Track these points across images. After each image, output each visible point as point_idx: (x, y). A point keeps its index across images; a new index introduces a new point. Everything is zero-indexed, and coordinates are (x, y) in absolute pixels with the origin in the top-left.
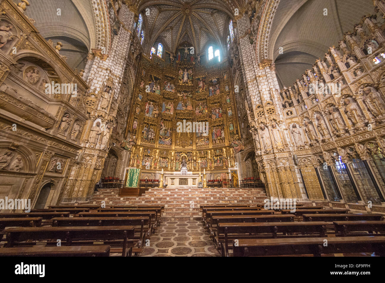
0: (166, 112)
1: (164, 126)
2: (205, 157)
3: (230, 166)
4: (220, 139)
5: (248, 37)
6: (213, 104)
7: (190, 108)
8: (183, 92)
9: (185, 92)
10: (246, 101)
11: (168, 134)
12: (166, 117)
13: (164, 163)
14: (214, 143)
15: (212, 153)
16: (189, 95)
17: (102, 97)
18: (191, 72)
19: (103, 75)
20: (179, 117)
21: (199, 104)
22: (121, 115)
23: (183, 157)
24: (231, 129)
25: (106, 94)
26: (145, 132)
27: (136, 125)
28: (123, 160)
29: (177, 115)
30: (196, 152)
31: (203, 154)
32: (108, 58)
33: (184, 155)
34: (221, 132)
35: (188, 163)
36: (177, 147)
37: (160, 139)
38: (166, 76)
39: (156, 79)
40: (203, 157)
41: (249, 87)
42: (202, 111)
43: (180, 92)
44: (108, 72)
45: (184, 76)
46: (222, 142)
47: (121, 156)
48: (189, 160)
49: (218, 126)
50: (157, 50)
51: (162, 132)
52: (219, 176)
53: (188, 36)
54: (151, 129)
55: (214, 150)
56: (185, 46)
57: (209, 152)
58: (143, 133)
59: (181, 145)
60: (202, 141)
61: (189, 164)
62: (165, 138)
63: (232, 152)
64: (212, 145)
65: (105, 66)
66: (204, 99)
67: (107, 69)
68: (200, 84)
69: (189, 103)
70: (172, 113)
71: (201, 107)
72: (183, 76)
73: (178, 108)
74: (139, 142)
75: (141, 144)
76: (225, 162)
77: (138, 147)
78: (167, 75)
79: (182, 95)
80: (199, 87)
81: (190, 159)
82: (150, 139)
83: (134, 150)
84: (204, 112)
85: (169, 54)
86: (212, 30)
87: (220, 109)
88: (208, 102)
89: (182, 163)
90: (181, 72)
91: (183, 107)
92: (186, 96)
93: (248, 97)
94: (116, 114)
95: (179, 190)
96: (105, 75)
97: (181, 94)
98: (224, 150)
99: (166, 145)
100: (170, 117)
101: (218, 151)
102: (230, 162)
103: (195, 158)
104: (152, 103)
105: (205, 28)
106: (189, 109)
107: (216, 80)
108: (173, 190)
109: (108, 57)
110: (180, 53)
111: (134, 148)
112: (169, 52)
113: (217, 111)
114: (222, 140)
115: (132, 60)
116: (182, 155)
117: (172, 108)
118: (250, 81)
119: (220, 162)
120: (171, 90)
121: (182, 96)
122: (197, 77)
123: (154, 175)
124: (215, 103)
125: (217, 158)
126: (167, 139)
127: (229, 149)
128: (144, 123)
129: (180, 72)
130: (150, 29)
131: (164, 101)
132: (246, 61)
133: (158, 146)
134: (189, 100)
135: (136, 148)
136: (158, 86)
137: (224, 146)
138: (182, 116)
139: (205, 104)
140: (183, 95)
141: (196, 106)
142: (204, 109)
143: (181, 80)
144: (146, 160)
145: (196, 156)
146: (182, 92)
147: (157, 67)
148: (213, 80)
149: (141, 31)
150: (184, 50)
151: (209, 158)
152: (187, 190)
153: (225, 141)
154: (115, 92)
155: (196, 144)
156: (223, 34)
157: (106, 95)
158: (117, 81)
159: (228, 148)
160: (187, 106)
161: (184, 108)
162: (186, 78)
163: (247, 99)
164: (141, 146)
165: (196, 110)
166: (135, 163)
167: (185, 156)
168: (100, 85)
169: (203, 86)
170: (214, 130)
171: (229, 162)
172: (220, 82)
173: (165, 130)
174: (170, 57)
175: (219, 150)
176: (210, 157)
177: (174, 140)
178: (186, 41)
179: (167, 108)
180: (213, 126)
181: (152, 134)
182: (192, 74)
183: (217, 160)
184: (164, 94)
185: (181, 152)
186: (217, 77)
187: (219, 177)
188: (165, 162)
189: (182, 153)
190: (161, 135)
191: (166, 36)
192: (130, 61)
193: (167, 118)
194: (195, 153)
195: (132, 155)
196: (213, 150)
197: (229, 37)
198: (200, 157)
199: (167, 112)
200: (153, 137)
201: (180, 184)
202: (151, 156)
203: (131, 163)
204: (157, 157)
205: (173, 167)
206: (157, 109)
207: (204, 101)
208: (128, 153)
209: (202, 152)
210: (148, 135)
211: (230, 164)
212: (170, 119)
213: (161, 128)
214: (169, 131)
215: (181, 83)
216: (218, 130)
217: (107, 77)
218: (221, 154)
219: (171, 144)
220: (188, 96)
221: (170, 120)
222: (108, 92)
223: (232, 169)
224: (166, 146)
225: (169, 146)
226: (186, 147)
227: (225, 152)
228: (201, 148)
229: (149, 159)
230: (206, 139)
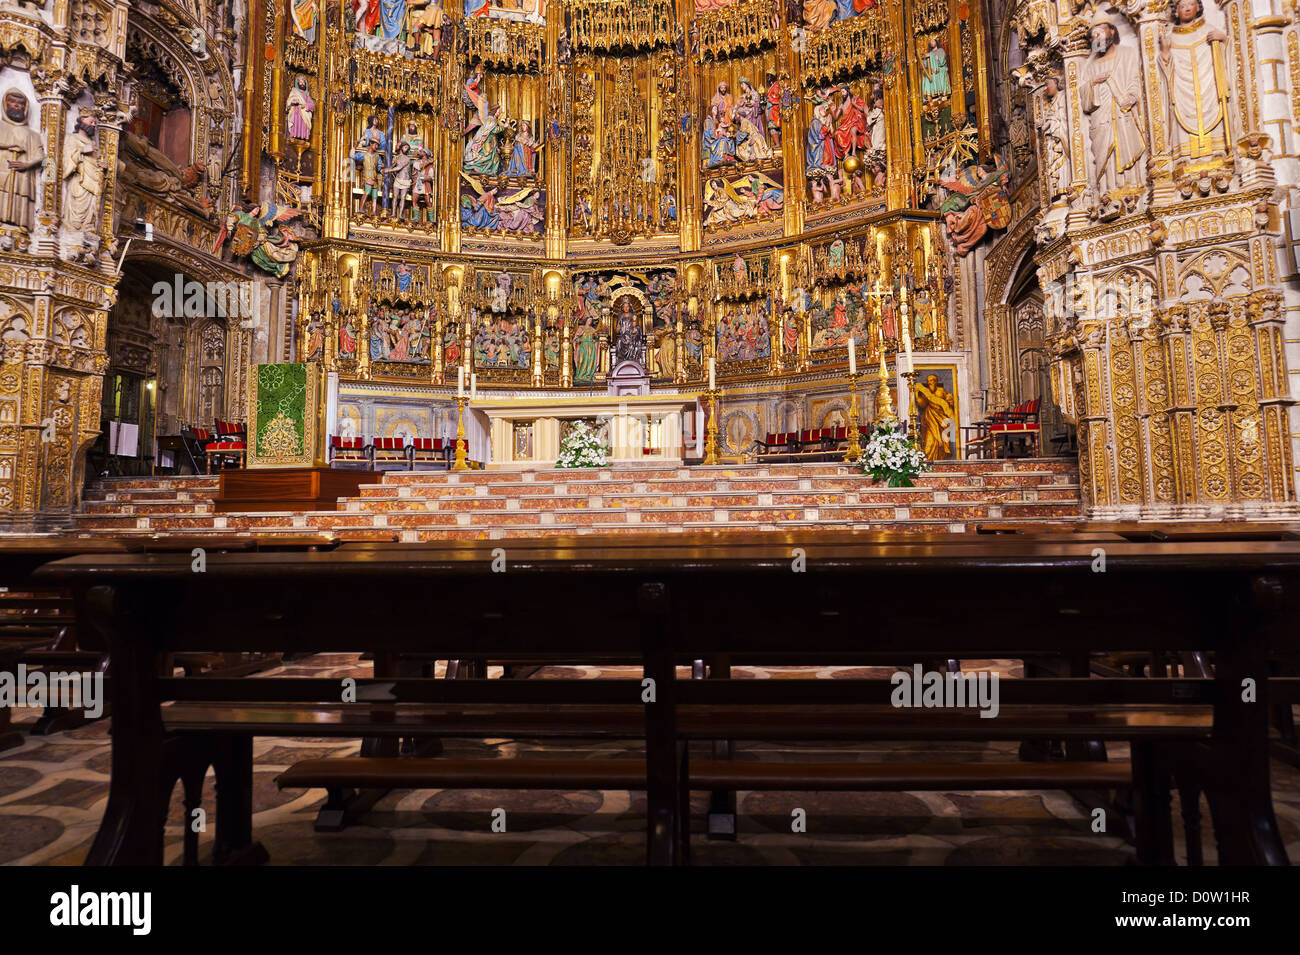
0: (494, 11)
1: (492, 111)
2: (755, 296)
11: (521, 163)
13: (504, 342)
14: (818, 197)
15: (802, 265)
20: (585, 40)
23: (619, 300)
24: (928, 90)
26: (369, 158)
27: (307, 116)
30: (700, 269)
31: (742, 274)
34: (864, 119)
35: (650, 338)
36: (583, 243)
37: (467, 200)
40: (743, 299)
46: (870, 187)
48: (657, 322)
49: (846, 78)
52: (838, 408)
54: (405, 137)
55: (815, 248)
57: (784, 259)
58: (356, 162)
59: (605, 228)
60: (738, 191)
61: (657, 344)
63: (928, 252)
64: (803, 217)
70: (536, 19)
74: (338, 222)
75: (349, 233)
77: (335, 254)
81: (665, 312)
82: (408, 203)
83: (313, 273)
89: (611, 343)
98: (878, 237)
99: (512, 232)
100: (522, 41)
101: (838, 248)
102: (913, 314)
103: (692, 305)
111: (315, 263)
114: (870, 176)
116: (618, 293)
125: (834, 300)
126: (512, 192)
127: (912, 228)
128: (354, 97)
133: (456, 244)
135: (325, 259)
137: (881, 213)
138: (600, 29)
144: (393, 327)
145: (700, 292)
151: (779, 302)
153: (884, 183)
155: (705, 215)
159: (903, 225)
164: (350, 244)
167: (633, 299)
170: (819, 111)
173: (500, 136)
175: (845, 241)
176: (785, 296)
177: (557, 197)
180: (812, 84)
181: (418, 165)
183: (833, 308)
187: (837, 415)
188: (511, 340)
189: (616, 280)
193: (503, 56)
194: (692, 275)
195: (305, 304)
196: (805, 249)
198: (725, 299)
199: (505, 13)
200: (421, 189)
202: (420, 305)
204: (455, 309)
208: (284, 290)
209: (740, 263)
210: (392, 175)
212: (522, 59)
213: (473, 122)
214: (524, 139)
216: (846, 107)
218: (859, 267)
219: (541, 226)
221: (527, 62)
224: (511, 241)
225: (527, 242)
226: (638, 241)
227: (880, 256)
228: (731, 239)
229: (415, 325)
230: (763, 179)
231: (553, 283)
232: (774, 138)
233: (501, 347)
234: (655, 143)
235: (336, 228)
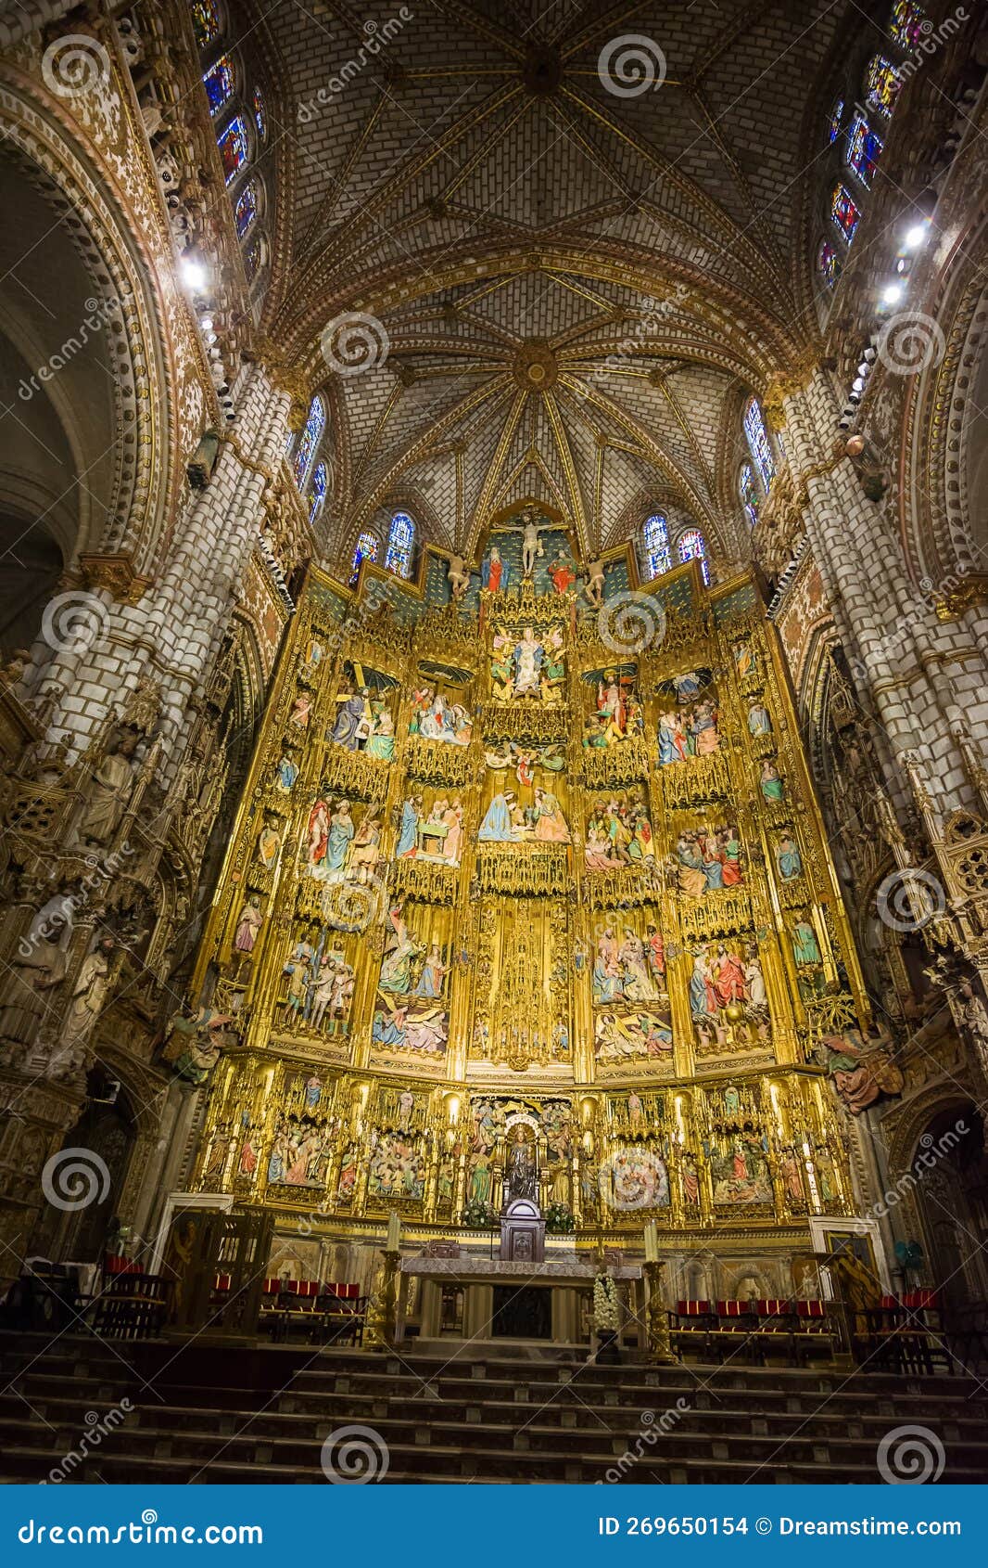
0: (420, 854)
1: (409, 935)
2: (651, 1135)
3: (816, 1201)
4: (742, 1016)
5: (851, 469)
6: (684, 805)
7: (552, 830)
8: (515, 747)
9: (526, 742)
10: (880, 794)
11: (430, 984)
12: (418, 883)
13: (400, 1168)
14: (705, 1041)
15: (697, 1110)
16: (550, 757)
17: (94, 779)
18: (558, 642)
19: (117, 673)
20: (493, 883)
21: (604, 811)
22: (179, 873)
23: (513, 1129)
24: (800, 957)
25: (115, 765)
26: (299, 970)
27: (253, 930)
28: (162, 1145)
29: (478, 869)
30: (595, 1103)
31: (637, 1113)
32: (149, 594)
33: (523, 1118)
34: (742, 973)
35: (545, 1173)
36: (483, 1067)
37: (381, 1014)
38: (423, 664)
39: (374, 679)
40: (640, 1138)
41: (891, 713)
42: (621, 847)
43: (496, 743)
44: (143, 654)
45: (521, 662)
46: (756, 1038)
47: (151, 1121)
48: (552, 1155)
49: (721, 935)
50: (383, 545)
51: (393, 971)
52: (751, 1275)
53: (540, 474)
54: (332, 953)
55: (709, 1092)
56: (526, 519)
57: (679, 1101)
58: (287, 975)
59: (502, 1052)
60: (629, 1028)
61: (552, 1181)
62: (413, 1009)
63: (822, 1108)
64: (694, 1060)
65: (132, 627)
66: (630, 782)
67: (136, 645)
68: (606, 699)
69: (548, 803)
70: (453, 862)
71: (616, 825)
72: (514, 663)
73: (485, 832)
74: (262, 1031)
75: (270, 1043)
76: (786, 1178)
77: (253, 1063)
78: (431, 658)
79: (508, 760)
80: (602, 718)
81: (559, 1145)
82: (326, 1014)
83: (228, 1082)
84: (634, 852)
85: (447, 563)
86: (661, 443)
87: (725, 839)
88: (653, 798)
89: (506, 1176)
90: (503, 640)
91: (516, 828)
92: (531, 766)
93: (887, 770)
94: (154, 868)
95: (494, 1371)
96: (122, 671)
97: (503, 756)
98: (772, 1090)
99: (416, 1049)
100: (440, 880)
101: (732, 1095)
102: (819, 1173)
103: (587, 1141)
104: (344, 804)
105: (623, 439)
106: (549, 836)
107: (694, 678)
108: (455, 1369)
109: (150, 585)
110: (500, 552)
111: (231, 1070)
112: (442, 552)
113: (713, 848)
114: (755, 1027)
115: (263, 594)
116: (512, 1120)
117: (455, 835)
118: (890, 680)
119: (753, 1171)
120: (449, 735)
121: (508, 767)
122: (588, 668)
123: (334, 1247)
124: (698, 802)
125: (732, 1151)
126: (421, 1011)
127: (803, 1083)
128: (297, 917)
129: (497, 642)
130: (357, 455)
131: (406, 793)
132: (852, 579)
133: (365, 1059)
134: (549, 784)
135: (242, 1068)
136: (385, 718)
137: (771, 1064)
138: (507, 876)
139: (639, 806)
140: (515, 762)
141: (588, 821)
142: (634, 837)
143: (503, 684)
144: (294, 1144)
145: (595, 1126)
146: (507, 746)
147: (383, 624)
148: (679, 680)
149: (315, 466)
150: (521, 537)
151: (676, 1145)
152: (550, 1373)
153: (770, 1035)
154: (161, 753)
155: (597, 1047)
156: (719, 459)
157: (117, 773)
158: (176, 698)
159: (794, 1079)
160: (535, 822)
161: (522, 833)
162: (528, 675)
163: (882, 780)
164: (267, 1057)
165: (588, 839)
166: (230, 1162)
167: (528, 1128)
168: (95, 720)
169: (627, 710)
170: (699, 962)
171: (811, 1178)
172: (714, 690)
173: (413, 958)
174: (447, 571)
175: (739, 1088)
176: (682, 1139)
177: (459, 1021)
178: (529, 499)
179: (425, 829)
180: (692, 937)
181: (340, 979)
182: (561, 653)
183: (732, 1158)
184: (411, 754)
185: (505, 1100)
186: (698, 665)
187: (751, 1284)
188: (407, 1166)
189: (511, 1106)
190: (387, 991)
191: (432, 482)
192: (253, 601)
193: (424, 891)
194: (587, 1108)
195: (214, 1114)
196: (698, 1093)
197: (746, 470)
198: (621, 1137)
199: (429, 857)
200: (339, 1002)
201: (499, 1329)
202: (325, 1121)
203: (205, 1164)
204: (358, 1128)
205: (454, 1196)
206: (370, 835)
207: (630, 791)
208: (196, 1097)
209: (634, 1100)
210: (316, 988)
211: (821, 1193)
212: (437, 894)
213: (391, 944)
214: (433, 961)
215: (504, 695)
216: (723, 961)
217: (132, 682)
218: (755, 1117)
219: (443, 1046)
220: (541, 765)
221: (442, 897)
222: (131, 757)
223: (835, 1224)
224: (415, 1059)
225: (431, 1061)
226: (533, 1069)
227: (777, 1108)
228: (624, 1074)
229: (314, 1143)
230: (652, 1020)
231: (454, 1106)
232: (661, 980)
233: (398, 1173)
234: (548, 974)
235: (260, 1036)
